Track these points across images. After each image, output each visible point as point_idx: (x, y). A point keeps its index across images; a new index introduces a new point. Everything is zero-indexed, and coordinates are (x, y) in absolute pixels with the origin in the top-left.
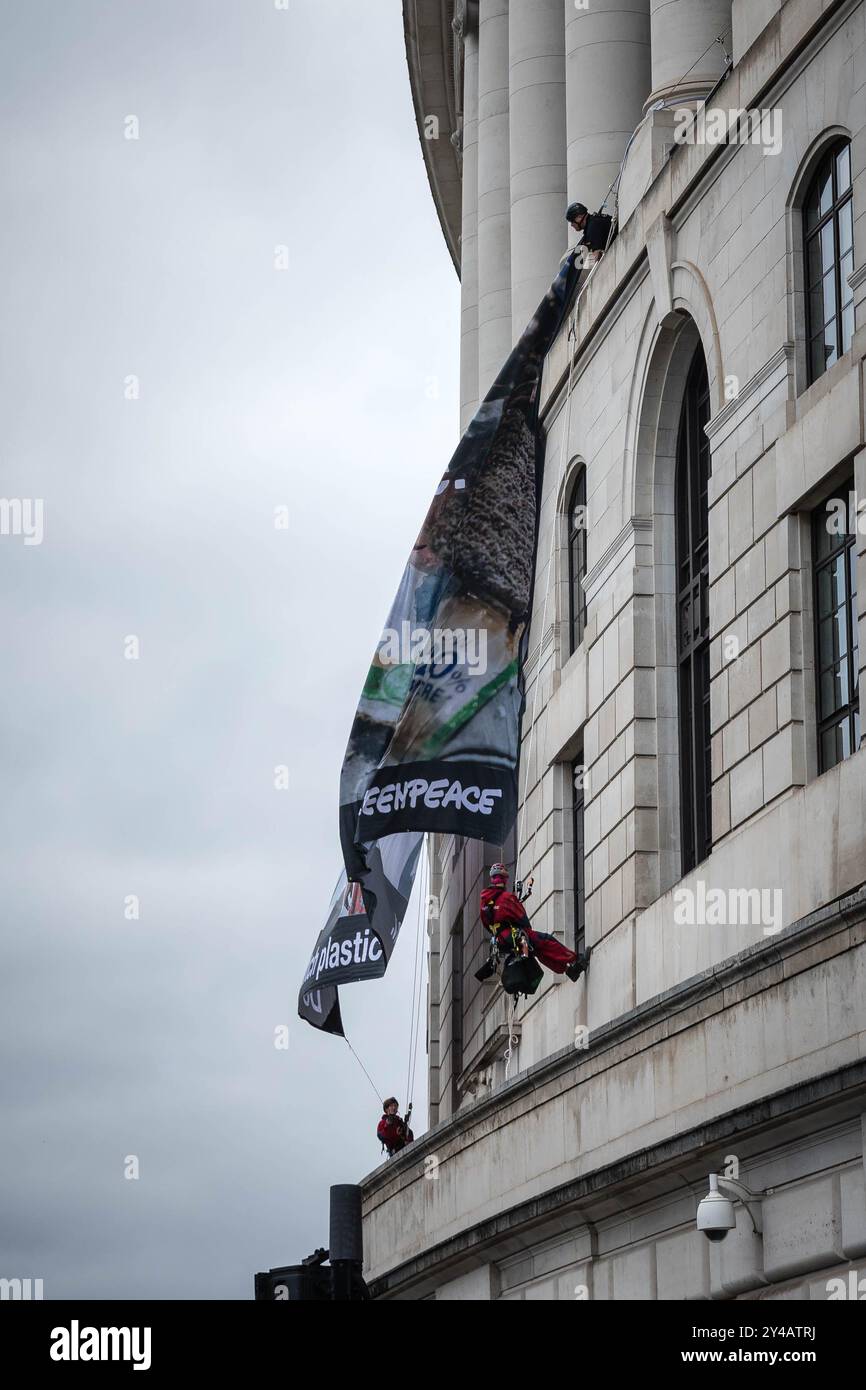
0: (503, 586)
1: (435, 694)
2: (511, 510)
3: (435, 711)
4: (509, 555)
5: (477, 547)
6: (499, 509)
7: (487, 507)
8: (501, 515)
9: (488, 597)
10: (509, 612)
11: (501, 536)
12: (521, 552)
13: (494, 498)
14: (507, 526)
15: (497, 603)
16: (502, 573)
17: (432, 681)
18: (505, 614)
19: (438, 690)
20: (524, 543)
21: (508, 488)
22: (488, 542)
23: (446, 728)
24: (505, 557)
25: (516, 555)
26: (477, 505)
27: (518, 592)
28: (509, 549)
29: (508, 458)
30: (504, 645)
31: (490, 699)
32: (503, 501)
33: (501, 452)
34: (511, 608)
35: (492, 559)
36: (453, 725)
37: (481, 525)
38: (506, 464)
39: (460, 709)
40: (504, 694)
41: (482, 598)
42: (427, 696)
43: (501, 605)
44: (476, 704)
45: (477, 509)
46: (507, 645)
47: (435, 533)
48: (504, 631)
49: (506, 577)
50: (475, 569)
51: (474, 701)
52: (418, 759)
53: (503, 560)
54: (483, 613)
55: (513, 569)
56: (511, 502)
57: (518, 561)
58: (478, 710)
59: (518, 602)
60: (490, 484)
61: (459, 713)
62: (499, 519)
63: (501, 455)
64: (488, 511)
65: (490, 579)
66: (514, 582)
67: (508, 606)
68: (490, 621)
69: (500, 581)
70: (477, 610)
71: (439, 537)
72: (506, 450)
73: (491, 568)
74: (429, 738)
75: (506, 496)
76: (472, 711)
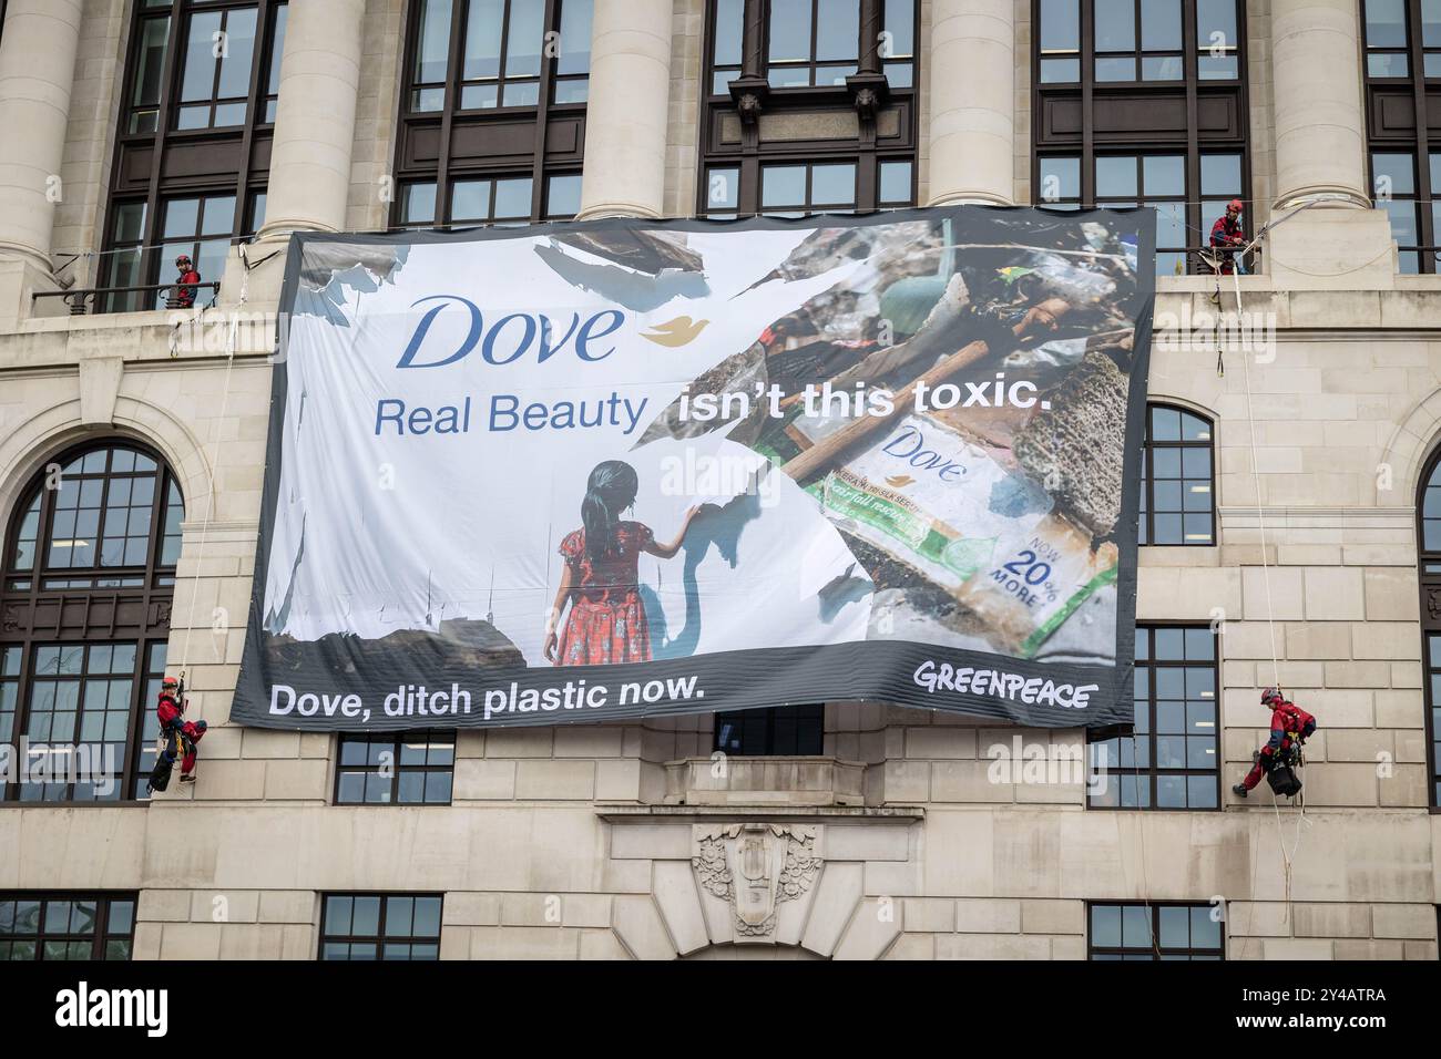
0: (1086, 511)
1: (1031, 600)
2: (1097, 444)
3: (1032, 615)
4: (1092, 484)
5: (1069, 474)
6: (1088, 442)
7: (1079, 438)
8: (1088, 448)
9: (1074, 519)
10: (1092, 533)
11: (1087, 466)
12: (1103, 481)
13: (1084, 431)
14: (1092, 459)
15: (1081, 525)
16: (1086, 499)
17: (1027, 586)
18: (1087, 535)
19: (1034, 596)
20: (1106, 474)
21: (1095, 424)
22: (1077, 470)
23: (1040, 632)
24: (1088, 485)
25: (1098, 484)
26: (1070, 434)
27: (1099, 516)
28: (1092, 479)
29: (1097, 397)
30: (1087, 562)
31: (1076, 609)
32: (1091, 435)
33: (1091, 390)
34: (1093, 530)
35: (1079, 486)
36: (1046, 630)
37: (1073, 454)
38: (1095, 403)
39: (1051, 616)
40: (1090, 604)
41: (1070, 519)
42: (1023, 600)
43: (1084, 527)
44: (1064, 613)
45: (1071, 438)
46: (1090, 562)
47: (1019, 441)
48: (1087, 550)
49: (1089, 503)
50: (1066, 493)
51: (1063, 610)
52: (1016, 656)
53: (1087, 489)
54: (1070, 532)
55: (1095, 495)
56: (1097, 438)
57: (1100, 490)
58: (1067, 618)
59: (1099, 525)
60: (1081, 417)
61: (1051, 620)
62: (1086, 452)
63: (1090, 393)
64: (1078, 442)
65: (1076, 503)
66: (1096, 507)
67: (1091, 529)
68: (1075, 540)
69: (1083, 506)
70: (1066, 530)
71: (1023, 446)
72: (1095, 390)
73: (1077, 494)
74: (1026, 638)
75: (1093, 431)
76: (1063, 618)
